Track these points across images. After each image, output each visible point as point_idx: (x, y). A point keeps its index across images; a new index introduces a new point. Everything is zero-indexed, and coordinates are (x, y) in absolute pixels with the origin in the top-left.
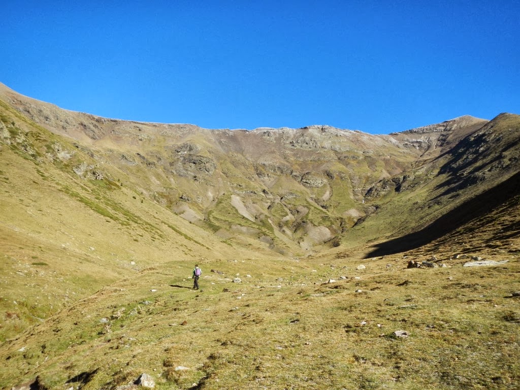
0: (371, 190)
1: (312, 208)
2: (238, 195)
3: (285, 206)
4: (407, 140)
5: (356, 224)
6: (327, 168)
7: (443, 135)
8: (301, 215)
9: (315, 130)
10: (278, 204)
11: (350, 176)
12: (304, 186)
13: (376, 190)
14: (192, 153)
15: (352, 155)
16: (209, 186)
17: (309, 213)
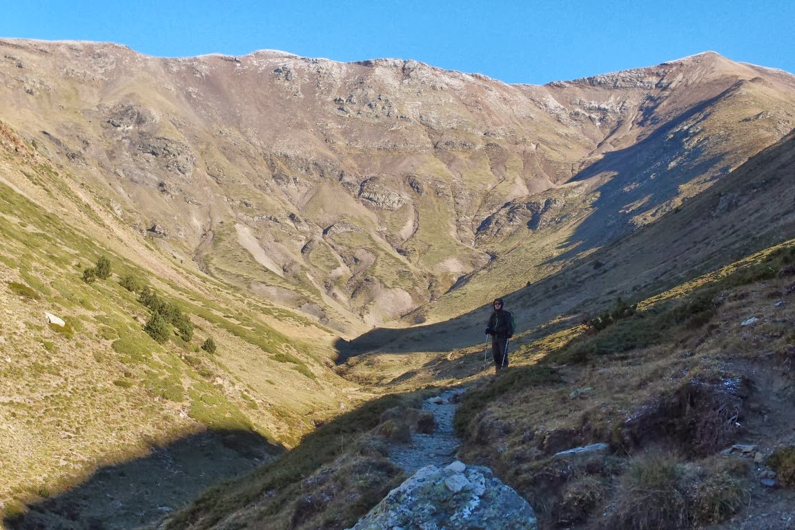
0: (488, 221)
1: (382, 254)
2: (246, 223)
3: (333, 247)
4: (581, 104)
5: (454, 287)
6: (410, 169)
7: (650, 98)
8: (362, 266)
9: (389, 71)
10: (320, 243)
11: (453, 188)
12: (366, 205)
13: (497, 222)
14: (143, 129)
15: (462, 139)
16: (190, 205)
17: (375, 263)
